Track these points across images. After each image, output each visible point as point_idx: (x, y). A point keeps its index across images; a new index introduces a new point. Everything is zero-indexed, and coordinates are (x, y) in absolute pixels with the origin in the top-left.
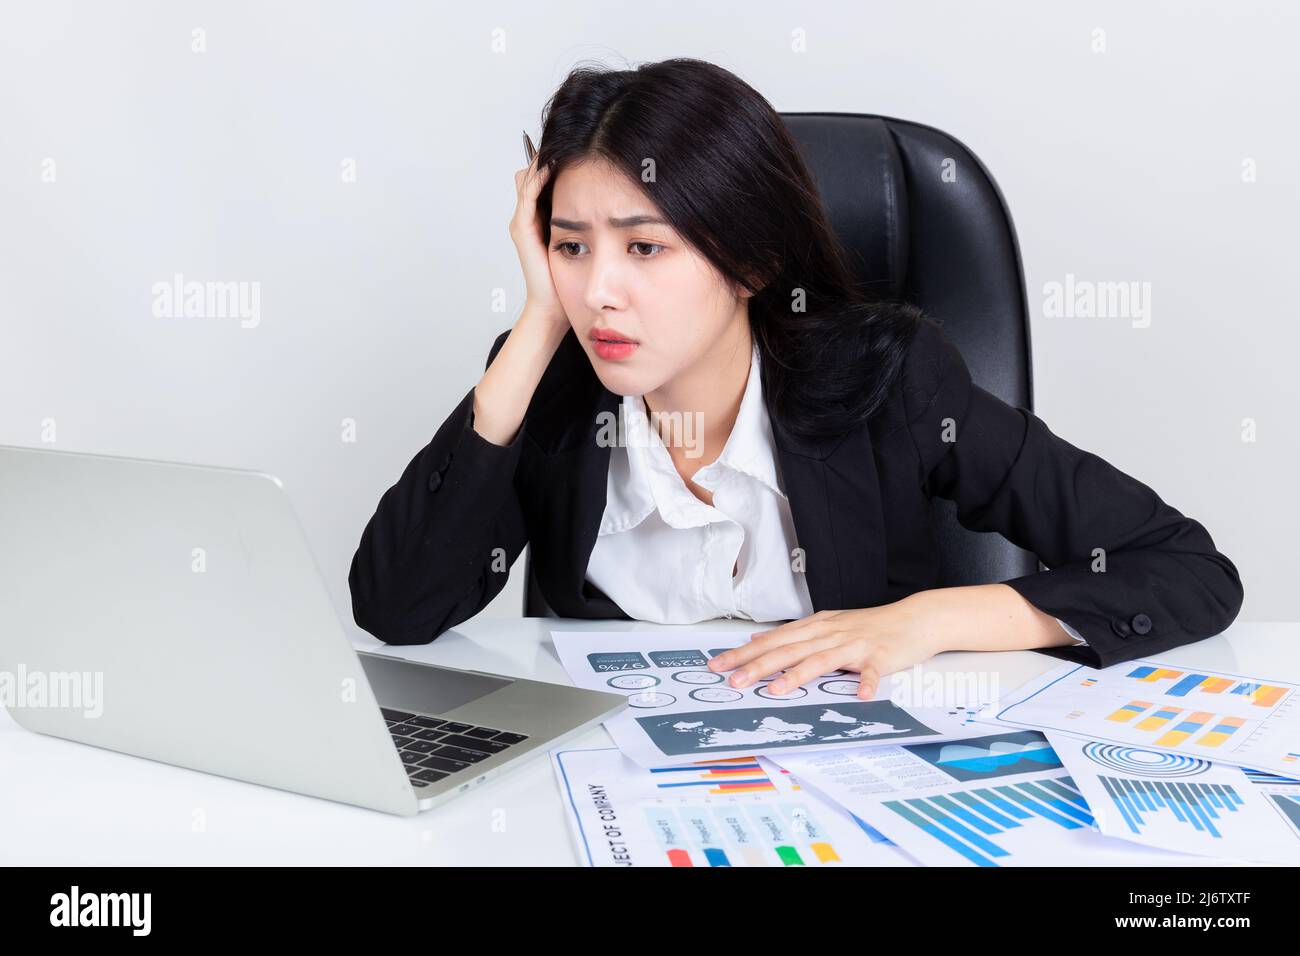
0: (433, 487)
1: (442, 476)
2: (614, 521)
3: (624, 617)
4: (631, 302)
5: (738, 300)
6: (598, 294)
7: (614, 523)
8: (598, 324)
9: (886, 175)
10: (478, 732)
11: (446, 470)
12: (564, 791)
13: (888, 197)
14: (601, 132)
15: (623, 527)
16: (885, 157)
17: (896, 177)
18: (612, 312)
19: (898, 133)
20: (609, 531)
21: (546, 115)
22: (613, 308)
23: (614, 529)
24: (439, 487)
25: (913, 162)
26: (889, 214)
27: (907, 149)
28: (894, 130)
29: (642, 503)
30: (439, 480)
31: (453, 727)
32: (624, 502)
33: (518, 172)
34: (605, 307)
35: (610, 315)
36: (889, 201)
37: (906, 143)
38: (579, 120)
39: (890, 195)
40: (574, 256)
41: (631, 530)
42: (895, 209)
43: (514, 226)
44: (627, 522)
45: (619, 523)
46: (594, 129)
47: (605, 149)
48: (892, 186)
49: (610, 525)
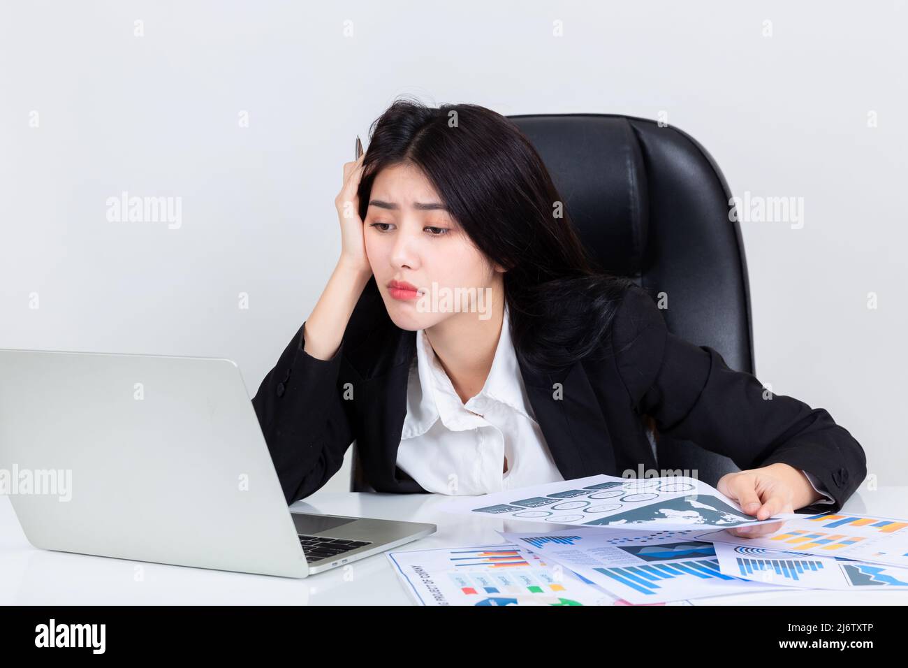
0: (279, 394)
1: (285, 387)
2: (410, 428)
3: (423, 491)
4: (421, 264)
5: (495, 273)
6: (400, 257)
7: (412, 430)
8: (397, 278)
9: (629, 162)
10: (338, 541)
11: (287, 382)
12: (397, 568)
13: (630, 179)
14: (412, 147)
15: (418, 433)
16: (628, 148)
17: (637, 163)
18: (408, 270)
19: (638, 128)
20: (409, 436)
21: (373, 130)
22: (409, 268)
23: (412, 434)
24: (283, 394)
25: (651, 151)
26: (631, 193)
27: (646, 141)
28: (635, 126)
29: (431, 414)
30: (283, 389)
31: (321, 539)
32: (418, 415)
33: (347, 164)
34: (404, 266)
35: (406, 271)
36: (631, 182)
37: (645, 136)
38: (396, 136)
39: (631, 177)
40: (385, 231)
41: (424, 434)
42: (636, 188)
43: (339, 200)
44: (421, 429)
45: (415, 430)
46: (408, 144)
47: (415, 159)
48: (634, 170)
49: (410, 432)
